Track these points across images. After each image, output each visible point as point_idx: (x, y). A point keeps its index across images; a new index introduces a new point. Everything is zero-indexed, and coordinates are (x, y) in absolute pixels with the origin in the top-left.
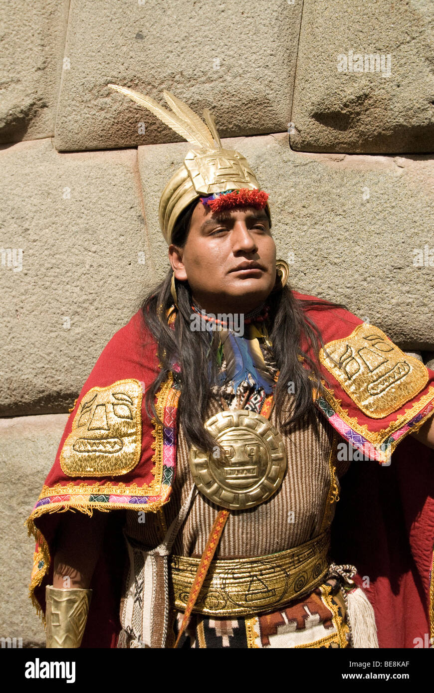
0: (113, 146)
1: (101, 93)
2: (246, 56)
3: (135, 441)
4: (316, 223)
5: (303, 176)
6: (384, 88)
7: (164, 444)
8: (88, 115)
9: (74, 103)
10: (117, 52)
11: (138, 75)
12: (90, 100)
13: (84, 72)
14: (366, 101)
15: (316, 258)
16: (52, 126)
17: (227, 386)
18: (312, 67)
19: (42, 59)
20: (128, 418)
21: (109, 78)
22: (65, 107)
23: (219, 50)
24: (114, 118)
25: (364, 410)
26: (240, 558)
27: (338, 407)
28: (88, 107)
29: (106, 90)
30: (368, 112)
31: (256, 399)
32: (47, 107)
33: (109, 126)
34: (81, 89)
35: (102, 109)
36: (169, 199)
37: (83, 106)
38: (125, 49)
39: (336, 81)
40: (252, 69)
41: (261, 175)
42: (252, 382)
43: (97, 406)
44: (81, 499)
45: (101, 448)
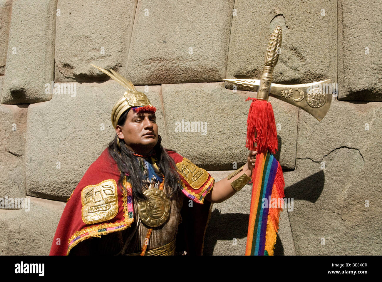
0: (150, 84)
1: (147, 63)
2: (208, 52)
3: (115, 204)
4: (236, 118)
5: (231, 99)
6: (262, 67)
7: (128, 203)
8: (140, 71)
9: (135, 66)
10: (155, 47)
11: (164, 57)
12: (142, 65)
13: (140, 54)
14: (256, 72)
15: (237, 131)
16: (123, 74)
17: (147, 180)
18: (234, 58)
19: (121, 48)
20: (111, 194)
21: (151, 57)
22: (131, 67)
23: (197, 49)
24: (152, 73)
25: (192, 187)
26: (156, 248)
27: (184, 186)
28: (141, 68)
29: (149, 62)
30: (256, 76)
31: (157, 185)
32: (122, 67)
33: (150, 76)
34: (138, 60)
35: (147, 69)
36: (117, 108)
37: (139, 67)
38: (158, 46)
39: (244, 64)
40: (211, 57)
41: (214, 98)
42: (155, 178)
43: (96, 193)
44: (94, 232)
45: (101, 209)
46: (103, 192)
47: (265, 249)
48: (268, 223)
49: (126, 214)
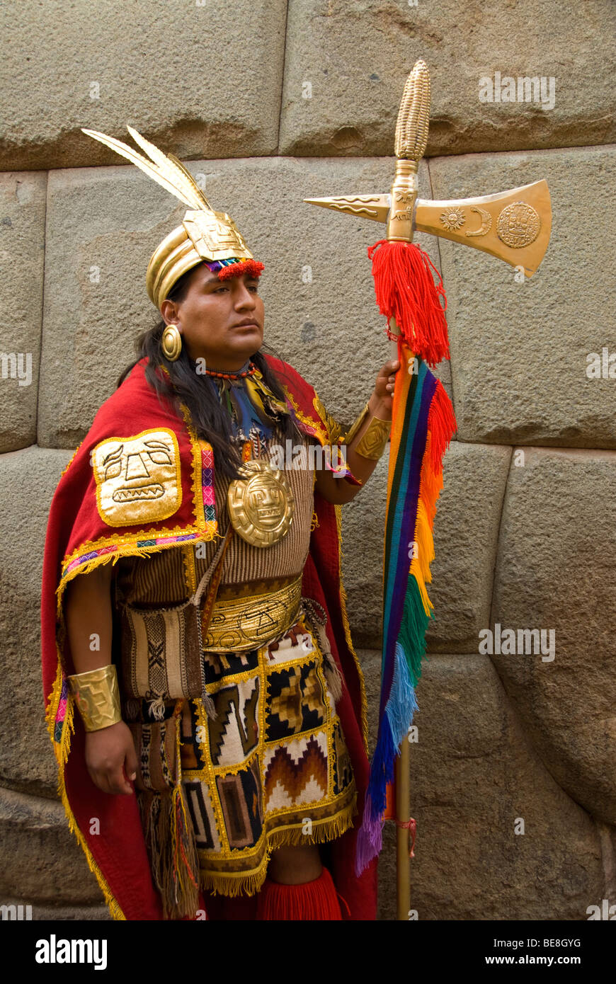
3: (175, 485)
7: (203, 486)
20: (167, 463)
42: (258, 430)
43: (129, 456)
44: (129, 547)
45: (143, 495)
46: (145, 456)
47: (411, 572)
48: (418, 516)
49: (199, 512)
